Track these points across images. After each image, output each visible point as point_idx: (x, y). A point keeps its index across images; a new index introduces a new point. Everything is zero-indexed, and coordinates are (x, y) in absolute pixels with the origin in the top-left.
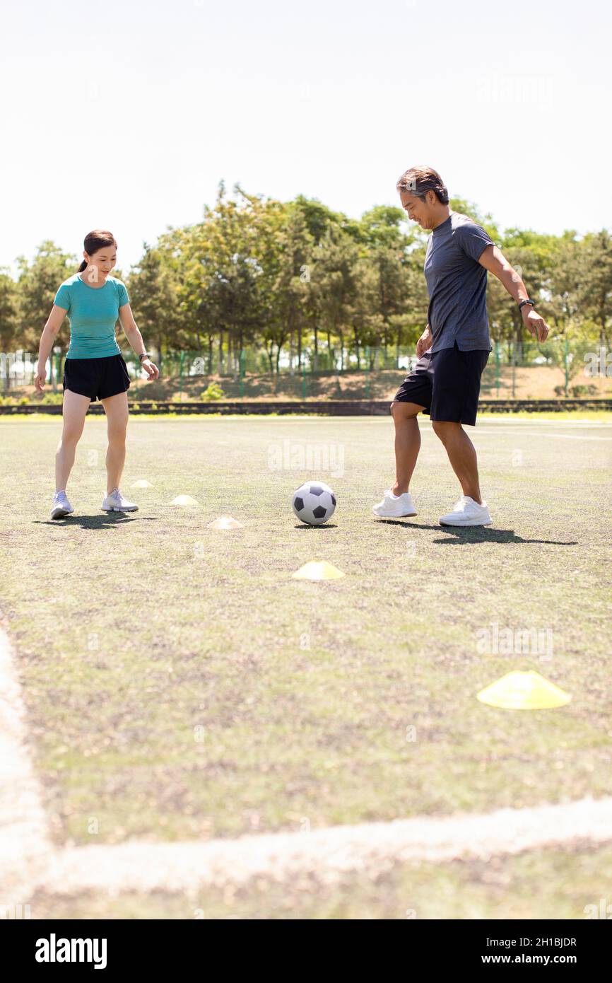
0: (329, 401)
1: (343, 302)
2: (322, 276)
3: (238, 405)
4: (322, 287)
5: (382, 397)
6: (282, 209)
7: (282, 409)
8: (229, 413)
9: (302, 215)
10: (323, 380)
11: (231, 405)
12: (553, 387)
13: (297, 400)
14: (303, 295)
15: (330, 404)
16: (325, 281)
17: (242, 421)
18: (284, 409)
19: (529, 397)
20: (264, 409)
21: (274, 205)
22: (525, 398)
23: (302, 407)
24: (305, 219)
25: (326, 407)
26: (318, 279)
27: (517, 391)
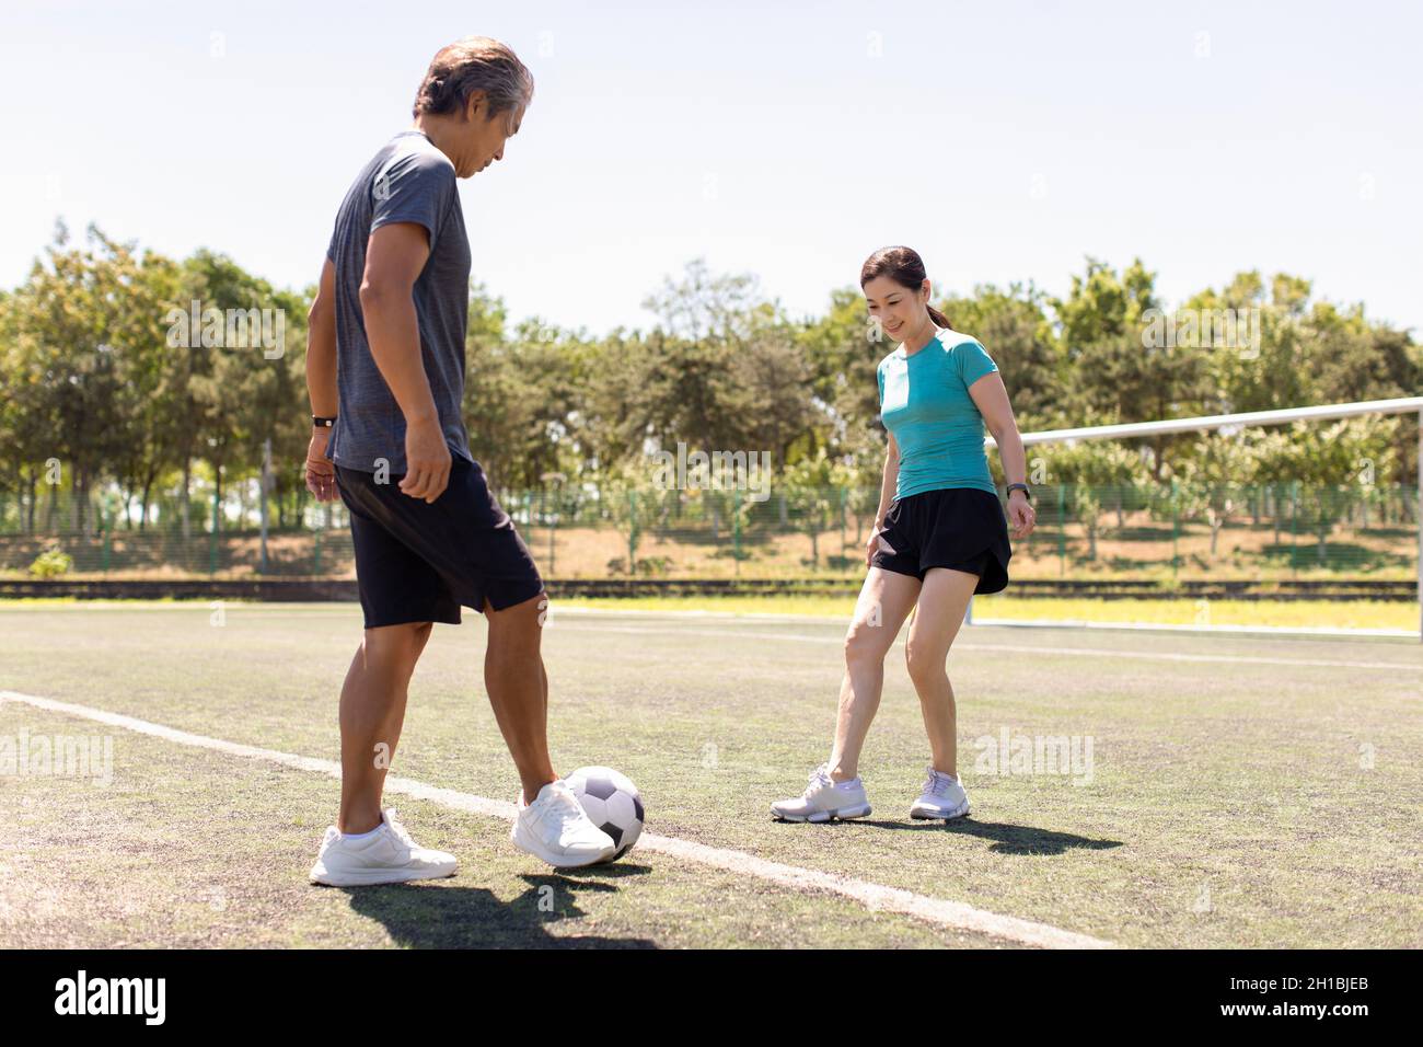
0: (258, 578)
1: (275, 420)
2: (243, 378)
3: (104, 584)
4: (243, 396)
5: (341, 573)
6: (170, 269)
7: (180, 591)
8: (91, 596)
9: (204, 280)
10: (236, 543)
11: (92, 584)
12: (607, 560)
13: (203, 577)
14: (211, 406)
15: (262, 584)
16: (247, 386)
17: (120, 612)
18: (184, 591)
19: (577, 574)
20: (152, 591)
21: (156, 262)
22: (571, 577)
23: (215, 589)
24: (210, 285)
25: (257, 589)
26: (235, 383)
27: (557, 567)
